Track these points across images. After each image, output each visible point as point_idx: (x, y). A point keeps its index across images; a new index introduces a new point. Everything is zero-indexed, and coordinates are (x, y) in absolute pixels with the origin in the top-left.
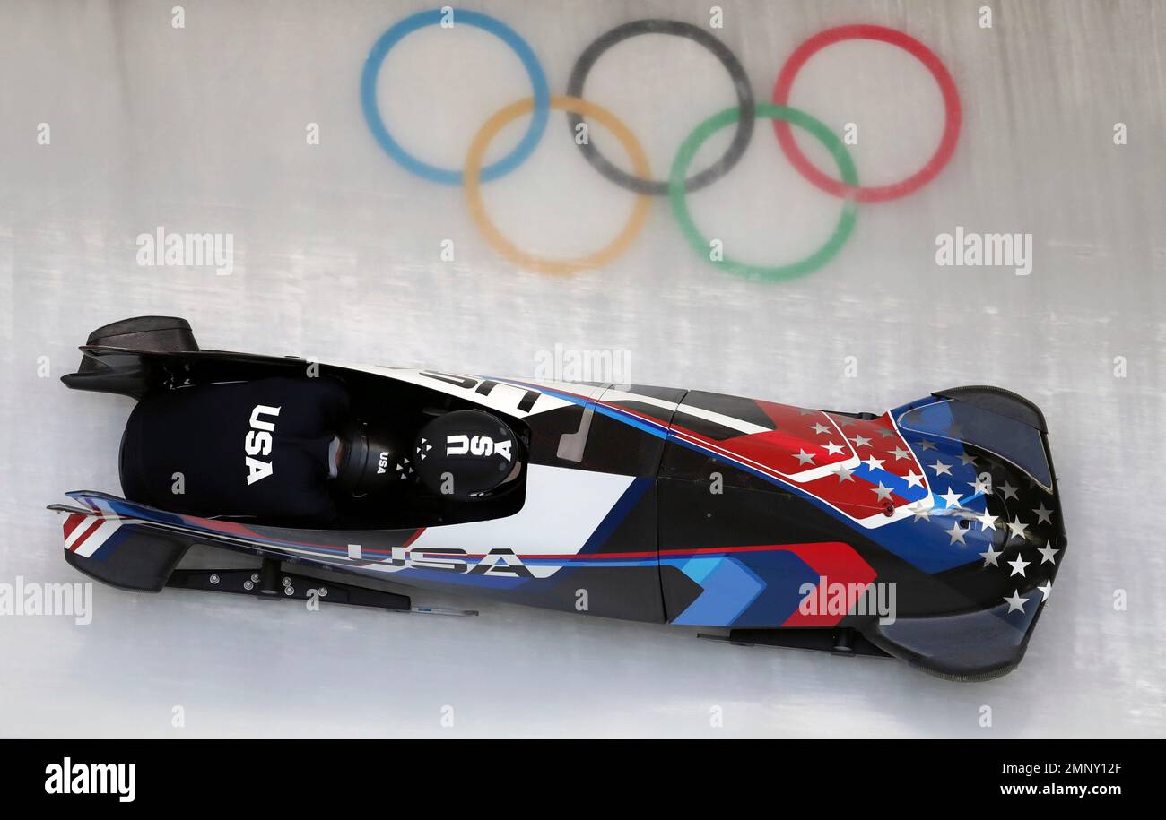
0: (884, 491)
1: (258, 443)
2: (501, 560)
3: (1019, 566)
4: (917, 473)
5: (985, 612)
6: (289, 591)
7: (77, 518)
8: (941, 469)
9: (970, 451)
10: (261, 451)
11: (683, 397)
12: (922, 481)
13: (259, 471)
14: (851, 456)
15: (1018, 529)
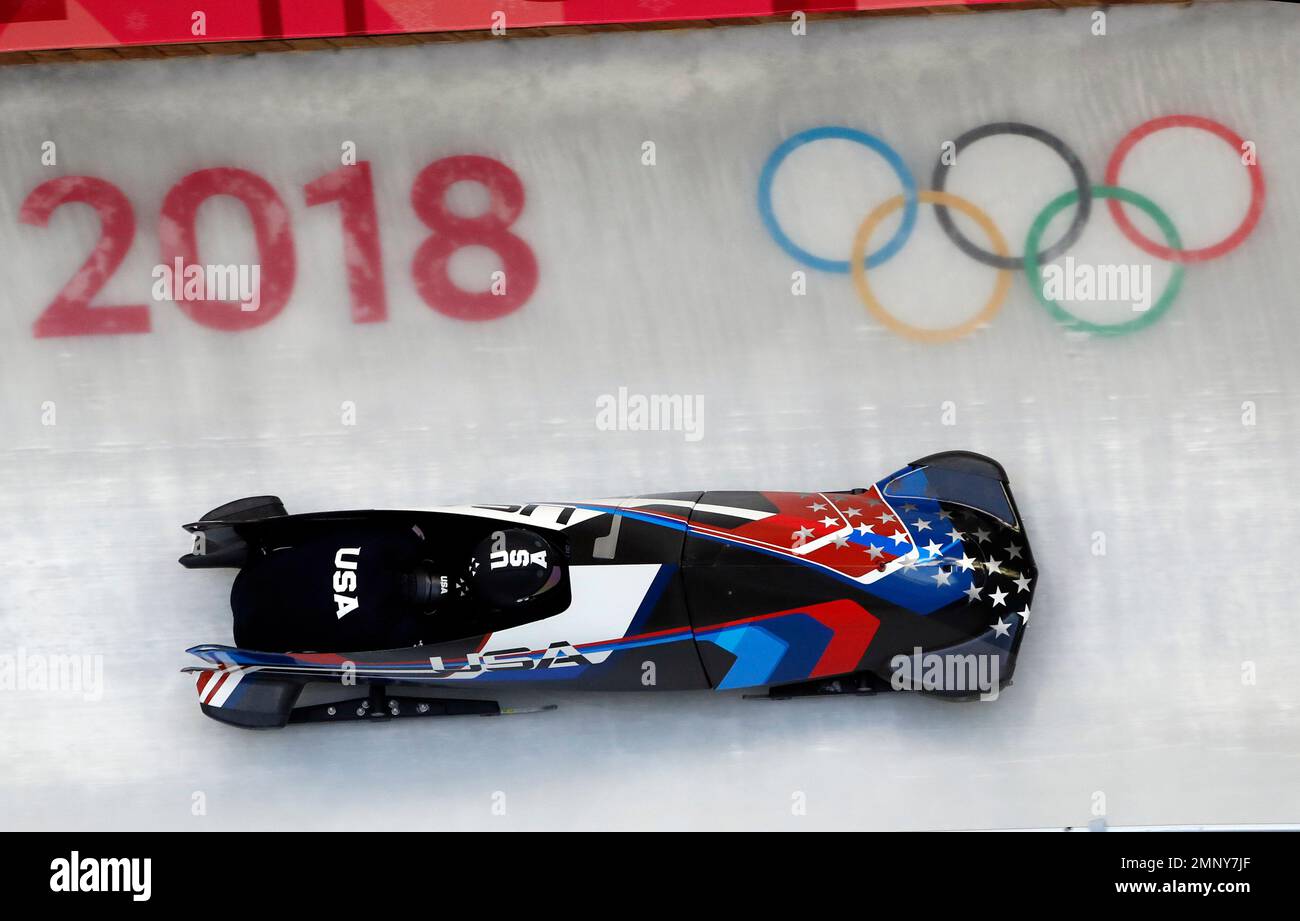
0: (875, 551)
1: (345, 582)
2: (560, 652)
3: (999, 597)
4: (902, 531)
5: (976, 640)
6: (395, 711)
7: (206, 675)
8: (922, 525)
9: (946, 507)
10: (348, 589)
11: (700, 498)
12: (907, 538)
13: (346, 606)
14: (845, 525)
15: (993, 566)
